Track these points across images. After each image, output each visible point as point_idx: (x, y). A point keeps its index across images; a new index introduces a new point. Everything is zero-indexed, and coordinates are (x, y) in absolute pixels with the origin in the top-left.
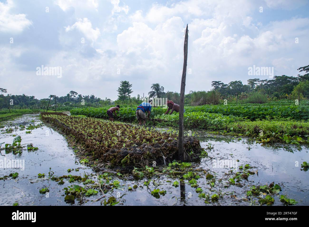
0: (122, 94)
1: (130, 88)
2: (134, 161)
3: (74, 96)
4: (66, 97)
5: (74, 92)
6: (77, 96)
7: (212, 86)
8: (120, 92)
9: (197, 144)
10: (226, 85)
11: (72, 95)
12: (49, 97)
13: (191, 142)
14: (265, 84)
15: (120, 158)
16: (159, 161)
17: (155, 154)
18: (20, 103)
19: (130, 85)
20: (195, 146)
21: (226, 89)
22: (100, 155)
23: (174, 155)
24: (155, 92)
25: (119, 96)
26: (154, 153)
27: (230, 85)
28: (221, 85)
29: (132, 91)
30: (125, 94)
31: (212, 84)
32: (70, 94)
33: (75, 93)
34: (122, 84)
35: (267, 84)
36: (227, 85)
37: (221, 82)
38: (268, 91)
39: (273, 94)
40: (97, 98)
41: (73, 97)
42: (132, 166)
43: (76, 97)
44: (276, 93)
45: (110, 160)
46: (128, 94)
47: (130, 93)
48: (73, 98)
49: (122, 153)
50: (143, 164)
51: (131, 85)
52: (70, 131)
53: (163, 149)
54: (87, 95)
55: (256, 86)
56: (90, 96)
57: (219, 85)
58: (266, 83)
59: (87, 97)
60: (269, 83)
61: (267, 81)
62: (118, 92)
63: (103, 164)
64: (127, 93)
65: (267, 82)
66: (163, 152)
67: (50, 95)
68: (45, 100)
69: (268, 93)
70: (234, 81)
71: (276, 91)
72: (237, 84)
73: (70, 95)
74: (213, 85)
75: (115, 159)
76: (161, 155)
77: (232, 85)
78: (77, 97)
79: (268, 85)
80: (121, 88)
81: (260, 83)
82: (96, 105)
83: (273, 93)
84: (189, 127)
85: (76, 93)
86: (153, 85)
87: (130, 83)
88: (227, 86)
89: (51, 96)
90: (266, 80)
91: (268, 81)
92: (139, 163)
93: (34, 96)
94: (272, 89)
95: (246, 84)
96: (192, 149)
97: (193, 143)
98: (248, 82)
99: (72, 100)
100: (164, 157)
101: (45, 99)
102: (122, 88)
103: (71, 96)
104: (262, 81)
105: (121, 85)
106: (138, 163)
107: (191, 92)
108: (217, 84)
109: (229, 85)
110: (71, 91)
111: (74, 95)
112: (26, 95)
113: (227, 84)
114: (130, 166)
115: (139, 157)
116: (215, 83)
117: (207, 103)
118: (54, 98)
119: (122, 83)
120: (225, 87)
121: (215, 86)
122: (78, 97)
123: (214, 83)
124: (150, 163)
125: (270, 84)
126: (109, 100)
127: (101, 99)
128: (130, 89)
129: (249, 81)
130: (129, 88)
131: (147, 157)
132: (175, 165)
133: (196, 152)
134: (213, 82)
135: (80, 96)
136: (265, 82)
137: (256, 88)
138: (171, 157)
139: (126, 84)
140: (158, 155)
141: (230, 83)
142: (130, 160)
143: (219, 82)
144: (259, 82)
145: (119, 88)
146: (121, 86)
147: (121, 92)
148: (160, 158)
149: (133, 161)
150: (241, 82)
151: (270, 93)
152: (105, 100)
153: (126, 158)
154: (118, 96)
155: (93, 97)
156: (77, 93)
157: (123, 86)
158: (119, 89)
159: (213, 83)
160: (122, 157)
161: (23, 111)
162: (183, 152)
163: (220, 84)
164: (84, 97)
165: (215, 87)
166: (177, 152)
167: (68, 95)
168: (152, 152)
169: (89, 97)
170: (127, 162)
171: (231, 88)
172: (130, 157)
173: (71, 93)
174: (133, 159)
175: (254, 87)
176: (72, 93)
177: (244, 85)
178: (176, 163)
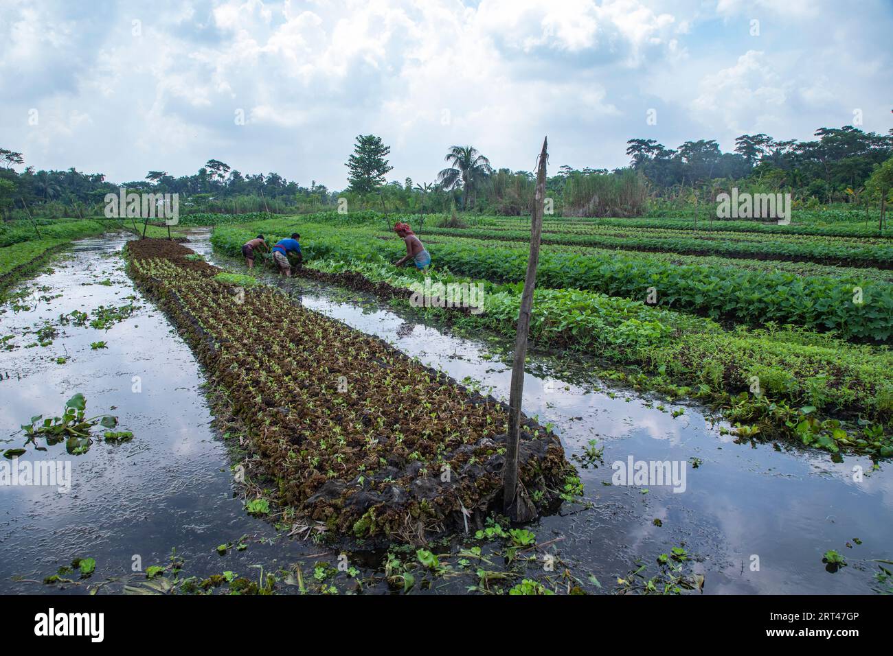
0: (360, 176)
1: (385, 158)
2: (387, 528)
3: (220, 176)
4: (195, 178)
5: (218, 162)
6: (227, 175)
7: (628, 153)
8: (354, 167)
9: (556, 463)
10: (671, 152)
11: (212, 173)
12: (147, 177)
13: (541, 457)
14: (789, 154)
15: (350, 518)
16: (452, 520)
17: (441, 505)
18: (63, 195)
19: (384, 146)
20: (551, 468)
21: (668, 166)
22: (297, 495)
23: (492, 501)
24: (458, 171)
25: (352, 182)
26: (441, 501)
27: (683, 154)
28: (656, 152)
29: (389, 164)
30: (369, 174)
31: (628, 149)
32: (209, 170)
33: (221, 168)
34: (360, 145)
35: (793, 153)
36: (674, 152)
37: (656, 144)
38: (795, 176)
39: (807, 185)
40: (288, 183)
41: (216, 178)
42: (380, 538)
43: (226, 178)
44: (819, 182)
45: (325, 518)
46: (378, 176)
47: (383, 173)
48: (217, 181)
49: (356, 502)
50: (409, 533)
51: (386, 149)
52: (214, 358)
53: (464, 489)
54: (258, 174)
55: (759, 156)
56: (266, 175)
57: (649, 151)
58: (791, 150)
59: (259, 178)
60: (799, 152)
61: (794, 146)
62: (349, 169)
63: (307, 527)
64: (376, 171)
65: (793, 148)
66: (462, 497)
67: (151, 172)
68: (136, 186)
69: (795, 181)
70: (695, 141)
71: (817, 175)
72: (704, 149)
73: (208, 173)
74: (631, 150)
75: (337, 518)
76: (458, 508)
77: (688, 154)
78: (229, 179)
79: (797, 156)
80: (357, 156)
81: (774, 149)
82: (284, 206)
83: (809, 182)
84: (546, 343)
85: (226, 167)
86: (454, 150)
87: (385, 143)
88: (672, 156)
89: (154, 175)
90: (790, 143)
91: (797, 145)
92: (400, 533)
93: (102, 175)
94: (806, 169)
95: (730, 152)
96: (542, 477)
97: (546, 458)
98: (737, 143)
99: (215, 185)
100: (465, 511)
101: (134, 183)
102: (362, 158)
103: (211, 175)
104: (780, 144)
105: (358, 149)
106: (396, 530)
107: (564, 170)
108: (643, 147)
109: (679, 152)
110: (210, 162)
111: (219, 172)
112: (78, 171)
113: (675, 150)
114: (376, 541)
115: (399, 516)
116: (638, 145)
117: (608, 209)
118: (160, 180)
119: (360, 142)
120: (667, 158)
121: (637, 152)
122: (232, 178)
123: (633, 144)
124: (427, 529)
125: (802, 155)
126: (322, 189)
127: (299, 186)
128: (384, 162)
129: (740, 141)
130: (382, 157)
131: (420, 515)
132: (491, 538)
133: (552, 483)
134: (630, 142)
135: (236, 174)
136: (787, 147)
137: (758, 163)
138: (484, 508)
139: (371, 144)
140: (451, 507)
141: (682, 147)
142: (377, 525)
143: (650, 141)
144: (769, 146)
145: (351, 156)
146: (356, 151)
147: (359, 170)
148: (455, 514)
149: (382, 526)
150: (716, 145)
151: (800, 183)
152: (310, 190)
153: (365, 518)
154: (348, 179)
155: (274, 179)
156: (229, 168)
157: (362, 150)
158: (350, 160)
159: (630, 145)
160: (355, 515)
161: (76, 229)
162: (516, 496)
163: (654, 148)
164: (248, 178)
165: (635, 156)
166: (502, 491)
167: (203, 172)
168: (433, 500)
169: (264, 180)
170: (368, 529)
171: (684, 160)
172: (377, 516)
173: (209, 166)
174: (384, 524)
175: (755, 159)
176: (212, 167)
177: (723, 153)
178: (494, 530)
